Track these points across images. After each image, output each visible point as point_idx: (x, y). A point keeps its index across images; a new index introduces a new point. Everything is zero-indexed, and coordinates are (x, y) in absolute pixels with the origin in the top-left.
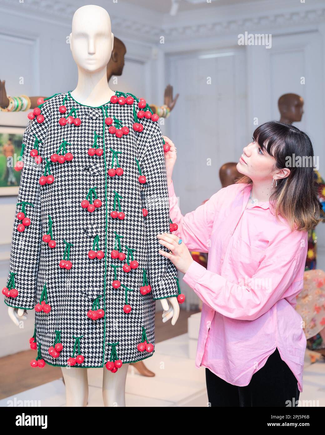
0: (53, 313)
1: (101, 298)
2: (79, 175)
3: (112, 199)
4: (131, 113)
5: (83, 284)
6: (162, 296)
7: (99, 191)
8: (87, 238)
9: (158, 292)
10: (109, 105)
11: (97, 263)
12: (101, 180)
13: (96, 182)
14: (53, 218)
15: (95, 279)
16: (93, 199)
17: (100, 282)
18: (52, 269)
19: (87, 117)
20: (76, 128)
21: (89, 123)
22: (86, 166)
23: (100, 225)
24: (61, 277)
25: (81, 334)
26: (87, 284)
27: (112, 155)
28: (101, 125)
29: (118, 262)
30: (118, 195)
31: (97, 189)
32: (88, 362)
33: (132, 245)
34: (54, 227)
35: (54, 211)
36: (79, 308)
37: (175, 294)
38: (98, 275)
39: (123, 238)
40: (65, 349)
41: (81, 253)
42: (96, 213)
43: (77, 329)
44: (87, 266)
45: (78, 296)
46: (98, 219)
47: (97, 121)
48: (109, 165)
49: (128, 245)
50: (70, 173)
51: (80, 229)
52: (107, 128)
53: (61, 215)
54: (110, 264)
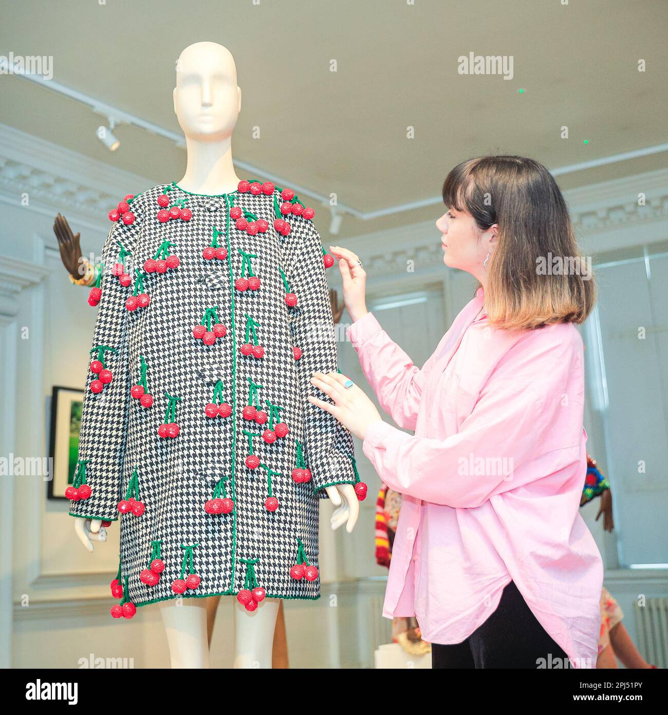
0: (149, 515)
1: (228, 482)
2: (190, 290)
3: (243, 326)
4: (271, 206)
5: (198, 459)
6: (329, 481)
7: (222, 312)
8: (203, 385)
9: (322, 476)
10: (236, 194)
11: (220, 424)
12: (224, 295)
13: (216, 299)
14: (147, 360)
15: (216, 451)
16: (212, 326)
17: (225, 454)
18: (146, 443)
19: (202, 209)
20: (185, 224)
21: (204, 216)
22: (201, 276)
23: (223, 365)
24: (162, 454)
25: (194, 540)
26: (204, 459)
27: (241, 259)
28: (224, 218)
29: (254, 428)
30: (253, 321)
31: (219, 309)
32: (207, 587)
33: (276, 400)
34: (149, 374)
35: (149, 349)
36: (191, 498)
37: (350, 479)
38: (222, 443)
39: (262, 388)
40: (168, 569)
41: (193, 409)
42: (217, 346)
43: (188, 533)
44: (204, 429)
45: (188, 479)
46: (220, 356)
47: (217, 213)
48: (237, 274)
49: (271, 399)
50: (175, 288)
51: (191, 372)
52: (233, 223)
53: (161, 354)
54: (241, 429)
